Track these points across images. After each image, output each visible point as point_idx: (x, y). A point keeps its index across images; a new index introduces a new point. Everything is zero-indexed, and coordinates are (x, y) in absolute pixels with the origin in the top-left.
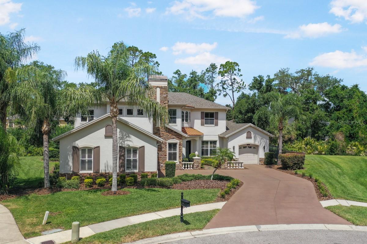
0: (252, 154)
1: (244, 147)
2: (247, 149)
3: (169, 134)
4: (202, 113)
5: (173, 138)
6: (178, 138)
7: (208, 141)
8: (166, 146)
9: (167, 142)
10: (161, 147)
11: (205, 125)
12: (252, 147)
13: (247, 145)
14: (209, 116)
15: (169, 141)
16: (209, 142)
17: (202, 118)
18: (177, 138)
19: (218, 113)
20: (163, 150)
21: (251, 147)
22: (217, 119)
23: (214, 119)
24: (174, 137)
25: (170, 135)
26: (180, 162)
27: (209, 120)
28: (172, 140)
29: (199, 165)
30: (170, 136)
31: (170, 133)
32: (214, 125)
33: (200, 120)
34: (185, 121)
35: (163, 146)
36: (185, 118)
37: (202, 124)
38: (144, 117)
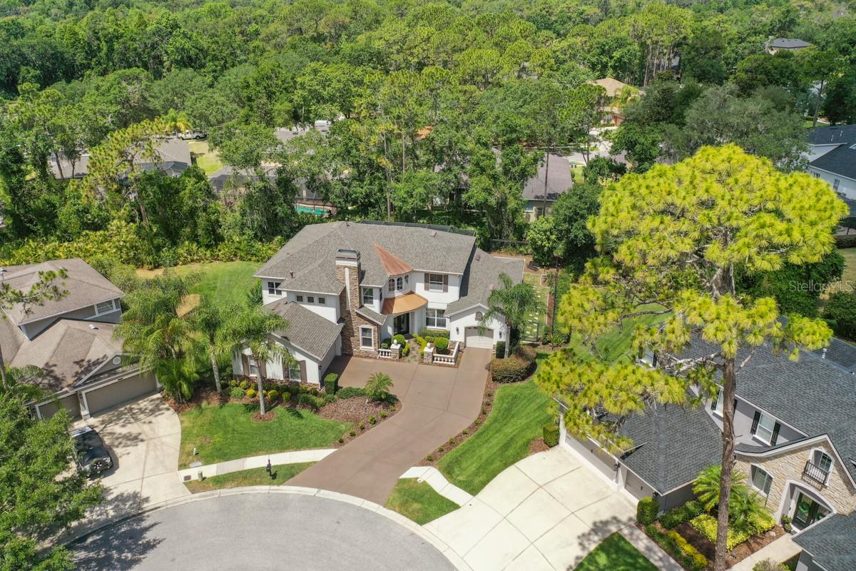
1: (474, 329)
4: (426, 276)
5: (367, 324)
6: (372, 324)
8: (358, 331)
9: (359, 327)
10: (353, 332)
11: (430, 290)
13: (478, 327)
14: (437, 279)
15: (361, 326)
16: (436, 310)
17: (426, 281)
18: (370, 323)
19: (448, 277)
20: (355, 335)
22: (446, 284)
23: (442, 284)
24: (365, 322)
26: (375, 349)
27: (436, 285)
28: (364, 325)
29: (397, 355)
30: (361, 321)
31: (361, 318)
32: (442, 291)
33: (424, 285)
34: (396, 291)
35: (355, 330)
36: (396, 286)
37: (427, 288)
38: (327, 306)
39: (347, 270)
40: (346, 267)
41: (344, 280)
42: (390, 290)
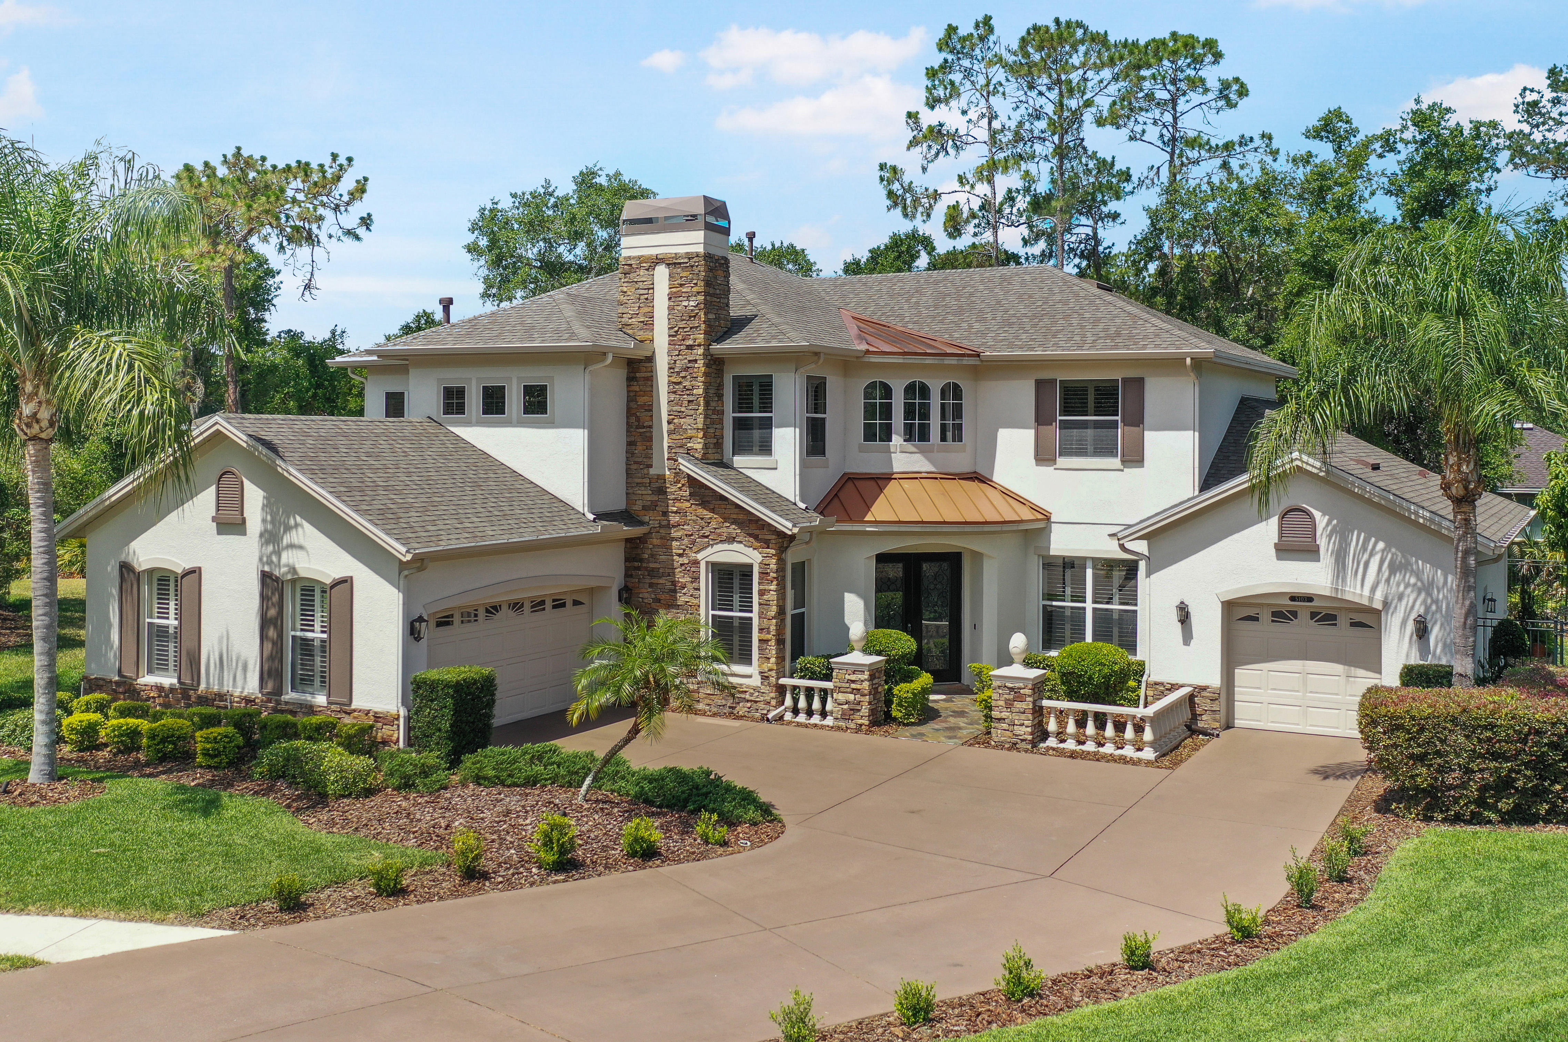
0: (1339, 668)
1: (1274, 614)
2: (1303, 627)
3: (707, 514)
4: (1040, 384)
5: (731, 540)
6: (756, 537)
7: (1085, 559)
8: (696, 579)
9: (700, 556)
10: (674, 583)
11: (1062, 461)
12: (1343, 621)
13: (1293, 598)
14: (1091, 404)
15: (709, 550)
16: (1089, 564)
17: (1042, 419)
18: (750, 535)
19: (1143, 379)
20: (682, 599)
21: (1333, 617)
22: (1137, 419)
23: (1114, 425)
24: (734, 530)
25: (716, 520)
26: (765, 677)
27: (1090, 432)
28: (726, 546)
29: (859, 703)
30: (714, 524)
31: (713, 511)
32: (1116, 462)
33: (1032, 432)
34: (897, 440)
35: (682, 578)
36: (898, 419)
37: (1044, 456)
38: (552, 424)
39: (662, 273)
40: (657, 261)
41: (648, 324)
42: (870, 435)
